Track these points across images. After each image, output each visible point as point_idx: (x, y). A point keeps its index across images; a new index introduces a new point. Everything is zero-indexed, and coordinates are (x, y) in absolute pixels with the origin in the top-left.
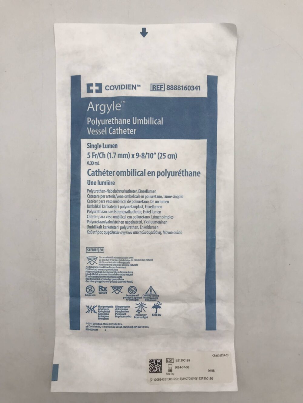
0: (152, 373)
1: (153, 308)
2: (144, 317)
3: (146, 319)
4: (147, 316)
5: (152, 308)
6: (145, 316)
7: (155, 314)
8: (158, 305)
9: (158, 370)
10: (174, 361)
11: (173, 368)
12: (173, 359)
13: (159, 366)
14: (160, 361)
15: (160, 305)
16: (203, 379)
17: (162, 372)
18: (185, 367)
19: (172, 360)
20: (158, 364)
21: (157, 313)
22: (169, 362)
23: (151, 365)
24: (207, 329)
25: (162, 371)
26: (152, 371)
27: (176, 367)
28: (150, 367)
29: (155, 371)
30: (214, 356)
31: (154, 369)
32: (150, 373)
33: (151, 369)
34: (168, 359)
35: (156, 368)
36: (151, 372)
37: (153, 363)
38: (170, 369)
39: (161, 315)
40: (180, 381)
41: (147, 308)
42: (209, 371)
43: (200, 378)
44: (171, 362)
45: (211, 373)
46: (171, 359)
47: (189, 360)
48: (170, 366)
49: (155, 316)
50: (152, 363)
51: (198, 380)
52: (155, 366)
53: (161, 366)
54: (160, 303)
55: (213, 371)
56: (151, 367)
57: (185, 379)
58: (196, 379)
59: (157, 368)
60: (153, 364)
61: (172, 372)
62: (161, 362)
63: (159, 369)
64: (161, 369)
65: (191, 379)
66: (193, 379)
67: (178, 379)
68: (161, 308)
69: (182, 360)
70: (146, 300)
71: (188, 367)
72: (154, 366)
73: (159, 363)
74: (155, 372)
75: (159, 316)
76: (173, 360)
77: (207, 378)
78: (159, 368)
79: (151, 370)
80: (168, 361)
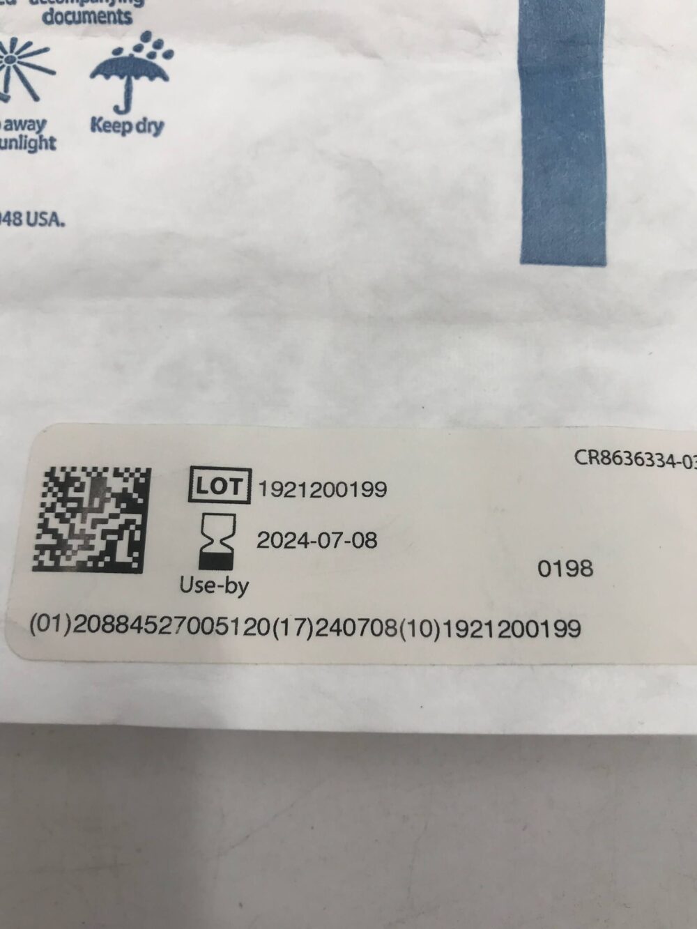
0: (56, 568)
1: (100, 78)
2: (21, 144)
3: (43, 154)
4: (46, 134)
5: (93, 75)
6: (32, 135)
7: (112, 117)
8: (142, 55)
9: (111, 548)
10: (257, 490)
11: (244, 547)
12: (244, 475)
13: (121, 521)
14: (137, 485)
15: (159, 61)
16: (497, 630)
17: (139, 570)
18: (347, 536)
19: (236, 481)
20: (110, 507)
21: (128, 108)
22: (211, 496)
23: (52, 509)
24: (528, 257)
25: (140, 560)
26: (53, 557)
27: (267, 539)
28: (44, 527)
29: (83, 556)
30: (584, 457)
31: (75, 543)
32: (40, 568)
33: (47, 539)
34: (208, 476)
35: (98, 532)
36: (48, 563)
37: (72, 493)
38: (217, 548)
39: (159, 127)
40: (293, 644)
41: (53, 73)
42: (545, 568)
43: (466, 629)
44: (228, 495)
45: (560, 584)
46: (227, 475)
47: (376, 489)
48: (219, 528)
49: (114, 137)
50: (64, 501)
51: (450, 645)
52: (91, 516)
53: (138, 518)
54: (158, 45)
55: (582, 568)
56: (54, 523)
57: (338, 628)
58: (428, 629)
59: (105, 533)
60: (71, 505)
61: (234, 575)
62: (143, 489)
63: (122, 547)
64: (137, 547)
65: (389, 628)
66: (407, 629)
67: (281, 627)
68: (166, 78)
69: (322, 487)
70: (50, 19)
71: (368, 540)
72: (77, 521)
73: (123, 497)
74: (81, 567)
75: (147, 137)
76: (243, 487)
77: (525, 629)
78: (119, 532)
79: (52, 548)
80: (206, 485)
